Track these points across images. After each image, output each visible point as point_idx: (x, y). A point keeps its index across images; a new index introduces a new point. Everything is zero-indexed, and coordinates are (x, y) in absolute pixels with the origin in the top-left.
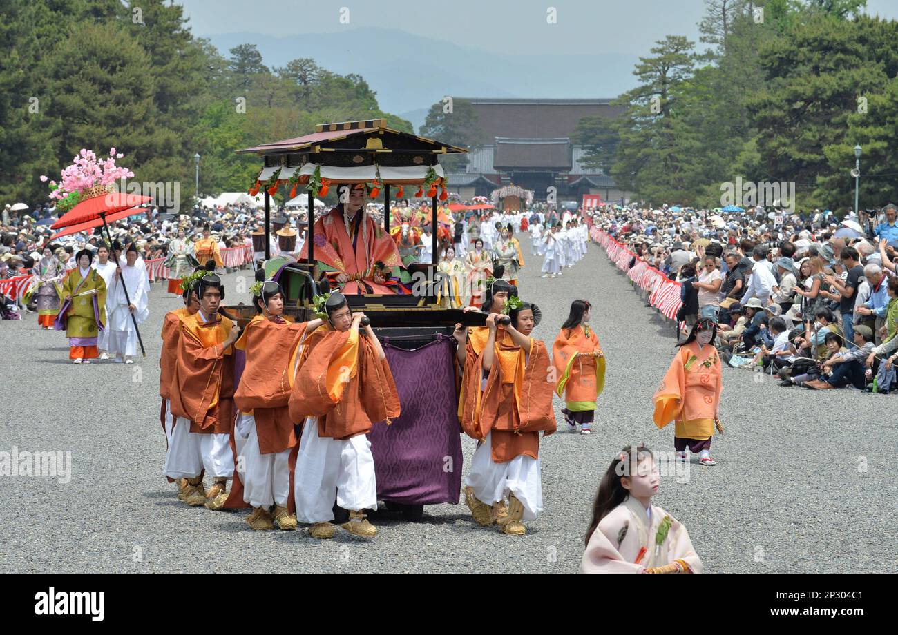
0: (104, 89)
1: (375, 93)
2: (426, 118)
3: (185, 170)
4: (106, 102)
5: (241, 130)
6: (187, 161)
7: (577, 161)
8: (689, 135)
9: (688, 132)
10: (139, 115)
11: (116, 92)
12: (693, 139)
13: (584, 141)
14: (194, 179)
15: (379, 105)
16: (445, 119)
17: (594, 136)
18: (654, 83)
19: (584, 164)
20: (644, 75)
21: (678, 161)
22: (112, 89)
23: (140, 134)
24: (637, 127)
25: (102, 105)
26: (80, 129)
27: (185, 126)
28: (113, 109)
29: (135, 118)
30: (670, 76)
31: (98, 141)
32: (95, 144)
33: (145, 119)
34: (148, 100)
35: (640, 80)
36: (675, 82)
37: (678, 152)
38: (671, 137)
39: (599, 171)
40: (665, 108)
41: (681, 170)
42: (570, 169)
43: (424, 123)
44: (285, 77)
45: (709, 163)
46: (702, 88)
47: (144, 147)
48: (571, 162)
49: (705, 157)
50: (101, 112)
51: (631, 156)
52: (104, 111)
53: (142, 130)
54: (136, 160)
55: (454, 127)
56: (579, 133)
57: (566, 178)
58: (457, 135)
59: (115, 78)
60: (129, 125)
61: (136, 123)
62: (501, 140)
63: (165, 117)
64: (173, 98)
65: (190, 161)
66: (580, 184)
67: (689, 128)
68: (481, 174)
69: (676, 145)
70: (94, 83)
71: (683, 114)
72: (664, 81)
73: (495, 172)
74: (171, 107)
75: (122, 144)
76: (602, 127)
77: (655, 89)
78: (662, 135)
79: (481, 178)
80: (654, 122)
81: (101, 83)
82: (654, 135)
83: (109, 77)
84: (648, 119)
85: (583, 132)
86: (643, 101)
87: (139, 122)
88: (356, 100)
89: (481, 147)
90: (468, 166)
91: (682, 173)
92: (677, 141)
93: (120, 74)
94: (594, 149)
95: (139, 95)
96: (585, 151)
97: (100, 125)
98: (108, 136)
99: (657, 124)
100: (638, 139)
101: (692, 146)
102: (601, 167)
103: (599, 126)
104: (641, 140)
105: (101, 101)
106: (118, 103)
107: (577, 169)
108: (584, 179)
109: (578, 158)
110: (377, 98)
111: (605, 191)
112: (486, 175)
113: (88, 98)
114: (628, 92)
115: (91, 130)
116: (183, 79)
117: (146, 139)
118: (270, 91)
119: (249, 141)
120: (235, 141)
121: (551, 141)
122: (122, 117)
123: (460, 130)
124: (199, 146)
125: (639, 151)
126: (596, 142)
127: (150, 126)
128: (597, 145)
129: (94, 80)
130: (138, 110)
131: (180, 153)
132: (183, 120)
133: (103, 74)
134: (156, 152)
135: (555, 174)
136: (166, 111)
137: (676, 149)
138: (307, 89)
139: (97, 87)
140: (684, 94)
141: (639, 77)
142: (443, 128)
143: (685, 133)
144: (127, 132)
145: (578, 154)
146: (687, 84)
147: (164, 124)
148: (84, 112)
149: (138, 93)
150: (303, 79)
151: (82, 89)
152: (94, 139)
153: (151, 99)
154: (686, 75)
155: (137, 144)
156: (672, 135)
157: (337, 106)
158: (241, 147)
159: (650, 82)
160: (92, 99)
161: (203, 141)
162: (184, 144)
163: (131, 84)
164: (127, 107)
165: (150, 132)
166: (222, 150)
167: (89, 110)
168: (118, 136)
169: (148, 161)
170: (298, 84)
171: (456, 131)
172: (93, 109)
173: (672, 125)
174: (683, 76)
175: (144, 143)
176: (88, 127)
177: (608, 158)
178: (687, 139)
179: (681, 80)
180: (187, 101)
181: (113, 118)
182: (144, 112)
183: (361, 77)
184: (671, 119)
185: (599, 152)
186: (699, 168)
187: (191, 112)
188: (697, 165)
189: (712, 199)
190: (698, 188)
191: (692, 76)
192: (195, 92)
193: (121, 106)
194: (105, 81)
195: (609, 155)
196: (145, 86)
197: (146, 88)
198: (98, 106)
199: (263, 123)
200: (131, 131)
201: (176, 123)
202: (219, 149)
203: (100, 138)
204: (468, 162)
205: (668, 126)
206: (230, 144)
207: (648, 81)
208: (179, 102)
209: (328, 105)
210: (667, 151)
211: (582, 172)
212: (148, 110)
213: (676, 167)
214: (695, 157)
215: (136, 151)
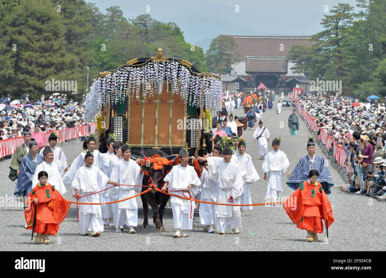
0: (38, 32)
1: (183, 32)
2: (210, 46)
3: (81, 75)
4: (40, 39)
5: (111, 53)
6: (82, 70)
7: (290, 69)
8: (351, 57)
9: (349, 55)
10: (57, 47)
11: (45, 34)
12: (353, 59)
13: (293, 58)
14: (86, 79)
15: (185, 39)
16: (220, 46)
17: (299, 56)
18: (332, 29)
19: (294, 70)
20: (326, 24)
21: (344, 71)
22: (43, 32)
23: (57, 57)
24: (322, 52)
25: (37, 41)
26: (25, 53)
27: (81, 52)
28: (43, 43)
29: (55, 48)
30: (340, 25)
31: (35, 60)
32: (33, 62)
33: (60, 48)
34: (62, 38)
35: (324, 27)
36: (343, 28)
37: (344, 66)
38: (340, 58)
39: (302, 74)
40: (338, 42)
41: (346, 75)
42: (286, 73)
43: (209, 49)
44: (135, 24)
45: (361, 72)
46: (358, 32)
47: (60, 64)
48: (287, 70)
49: (359, 68)
50: (37, 45)
51: (319, 68)
52: (38, 44)
53: (58, 54)
54: (55, 70)
55: (224, 50)
56: (291, 54)
57: (284, 78)
58: (226, 54)
59: (44, 27)
60: (51, 52)
61: (55, 51)
62: (249, 58)
63: (71, 46)
64: (75, 36)
65: (84, 70)
66: (291, 81)
67: (350, 53)
68: (239, 76)
69: (343, 62)
70: (33, 29)
71: (347, 45)
72: (337, 28)
73: (246, 74)
74: (74, 41)
75: (47, 62)
76: (303, 51)
77: (332, 32)
78: (336, 56)
79: (239, 78)
80: (331, 49)
81: (36, 29)
82: (331, 57)
83: (41, 26)
84: (328, 48)
85: (293, 54)
86: (326, 38)
87: (57, 50)
88: (172, 36)
89: (239, 61)
90: (232, 72)
91: (346, 77)
92: (344, 60)
93: (47, 25)
94: (299, 63)
95: (57, 36)
96: (295, 64)
97: (36, 51)
98: (40, 57)
99: (333, 50)
100: (323, 59)
101: (352, 63)
102: (303, 72)
103: (301, 50)
104: (325, 59)
105: (37, 39)
106: (46, 40)
107: (290, 73)
108: (294, 78)
109: (291, 67)
110: (184, 35)
111: (305, 85)
112: (241, 76)
113: (30, 37)
114: (317, 34)
115: (32, 54)
116: (81, 26)
117: (61, 60)
118: (127, 32)
119: (115, 59)
120: (108, 59)
121: (276, 58)
122: (48, 48)
123: (228, 52)
124: (89, 62)
125: (323, 65)
126: (301, 59)
127: (63, 52)
128: (301, 61)
129: (33, 28)
130: (56, 44)
131: (79, 66)
132: (81, 48)
133: (38, 24)
134: (66, 66)
135: (278, 76)
136: (71, 43)
137: (342, 64)
138: (147, 31)
139: (35, 32)
140: (348, 35)
141: (323, 25)
142: (219, 51)
143: (348, 55)
144: (50, 55)
145: (291, 65)
146: (350, 29)
147: (70, 50)
148: (28, 45)
149: (56, 35)
150: (145, 25)
151: (27, 33)
152: (33, 59)
153: (63, 38)
154: (349, 24)
155: (56, 62)
156: (341, 56)
157: (162, 40)
158: (111, 62)
159: (330, 28)
160: (32, 38)
161: (91, 59)
162: (81, 61)
163: (52, 30)
164: (50, 42)
165: (63, 55)
166: (101, 63)
167: (31, 44)
168: (46, 57)
169: (62, 71)
170: (142, 28)
171: (225, 52)
172: (33, 43)
173: (341, 51)
174: (348, 25)
175: (60, 61)
176: (30, 53)
177: (307, 68)
178: (349, 59)
179: (346, 27)
180: (83, 38)
181: (43, 48)
182: (60, 45)
183: (175, 24)
184: (341, 48)
185: (302, 64)
186: (356, 74)
187: (84, 44)
188: (354, 73)
189: (362, 91)
190: (355, 85)
191: (352, 25)
192: (87, 33)
193: (47, 41)
194: (39, 28)
195: (307, 66)
196: (60, 31)
197: (61, 32)
198: (35, 42)
199: (123, 49)
200: (53, 55)
201: (76, 50)
202: (100, 63)
203: (36, 58)
204: (232, 69)
205: (339, 52)
206: (105, 61)
207: (328, 28)
208: (78, 39)
209: (158, 40)
210: (338, 65)
211: (292, 75)
212: (62, 44)
213: (343, 74)
214: (353, 68)
215: (55, 66)
